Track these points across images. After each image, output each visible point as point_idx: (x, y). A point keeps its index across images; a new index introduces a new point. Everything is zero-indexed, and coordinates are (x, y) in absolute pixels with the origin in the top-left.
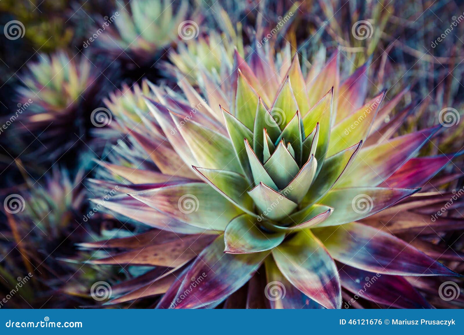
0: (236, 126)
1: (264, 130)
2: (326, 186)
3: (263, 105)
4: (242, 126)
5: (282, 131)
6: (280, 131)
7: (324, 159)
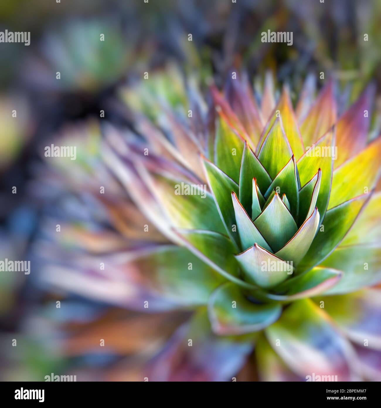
0: (217, 176)
1: (253, 180)
2: (328, 244)
3: (250, 151)
4: (223, 176)
5: (273, 181)
6: (271, 181)
7: (325, 211)
